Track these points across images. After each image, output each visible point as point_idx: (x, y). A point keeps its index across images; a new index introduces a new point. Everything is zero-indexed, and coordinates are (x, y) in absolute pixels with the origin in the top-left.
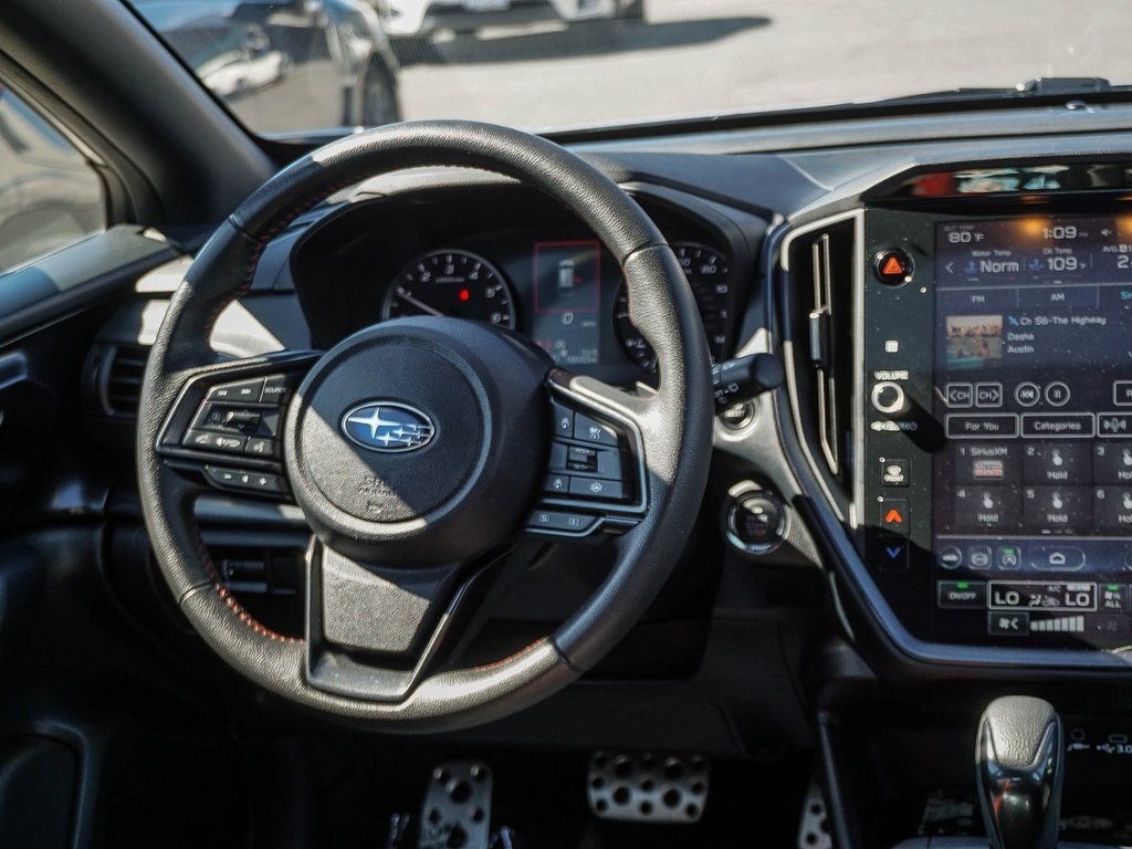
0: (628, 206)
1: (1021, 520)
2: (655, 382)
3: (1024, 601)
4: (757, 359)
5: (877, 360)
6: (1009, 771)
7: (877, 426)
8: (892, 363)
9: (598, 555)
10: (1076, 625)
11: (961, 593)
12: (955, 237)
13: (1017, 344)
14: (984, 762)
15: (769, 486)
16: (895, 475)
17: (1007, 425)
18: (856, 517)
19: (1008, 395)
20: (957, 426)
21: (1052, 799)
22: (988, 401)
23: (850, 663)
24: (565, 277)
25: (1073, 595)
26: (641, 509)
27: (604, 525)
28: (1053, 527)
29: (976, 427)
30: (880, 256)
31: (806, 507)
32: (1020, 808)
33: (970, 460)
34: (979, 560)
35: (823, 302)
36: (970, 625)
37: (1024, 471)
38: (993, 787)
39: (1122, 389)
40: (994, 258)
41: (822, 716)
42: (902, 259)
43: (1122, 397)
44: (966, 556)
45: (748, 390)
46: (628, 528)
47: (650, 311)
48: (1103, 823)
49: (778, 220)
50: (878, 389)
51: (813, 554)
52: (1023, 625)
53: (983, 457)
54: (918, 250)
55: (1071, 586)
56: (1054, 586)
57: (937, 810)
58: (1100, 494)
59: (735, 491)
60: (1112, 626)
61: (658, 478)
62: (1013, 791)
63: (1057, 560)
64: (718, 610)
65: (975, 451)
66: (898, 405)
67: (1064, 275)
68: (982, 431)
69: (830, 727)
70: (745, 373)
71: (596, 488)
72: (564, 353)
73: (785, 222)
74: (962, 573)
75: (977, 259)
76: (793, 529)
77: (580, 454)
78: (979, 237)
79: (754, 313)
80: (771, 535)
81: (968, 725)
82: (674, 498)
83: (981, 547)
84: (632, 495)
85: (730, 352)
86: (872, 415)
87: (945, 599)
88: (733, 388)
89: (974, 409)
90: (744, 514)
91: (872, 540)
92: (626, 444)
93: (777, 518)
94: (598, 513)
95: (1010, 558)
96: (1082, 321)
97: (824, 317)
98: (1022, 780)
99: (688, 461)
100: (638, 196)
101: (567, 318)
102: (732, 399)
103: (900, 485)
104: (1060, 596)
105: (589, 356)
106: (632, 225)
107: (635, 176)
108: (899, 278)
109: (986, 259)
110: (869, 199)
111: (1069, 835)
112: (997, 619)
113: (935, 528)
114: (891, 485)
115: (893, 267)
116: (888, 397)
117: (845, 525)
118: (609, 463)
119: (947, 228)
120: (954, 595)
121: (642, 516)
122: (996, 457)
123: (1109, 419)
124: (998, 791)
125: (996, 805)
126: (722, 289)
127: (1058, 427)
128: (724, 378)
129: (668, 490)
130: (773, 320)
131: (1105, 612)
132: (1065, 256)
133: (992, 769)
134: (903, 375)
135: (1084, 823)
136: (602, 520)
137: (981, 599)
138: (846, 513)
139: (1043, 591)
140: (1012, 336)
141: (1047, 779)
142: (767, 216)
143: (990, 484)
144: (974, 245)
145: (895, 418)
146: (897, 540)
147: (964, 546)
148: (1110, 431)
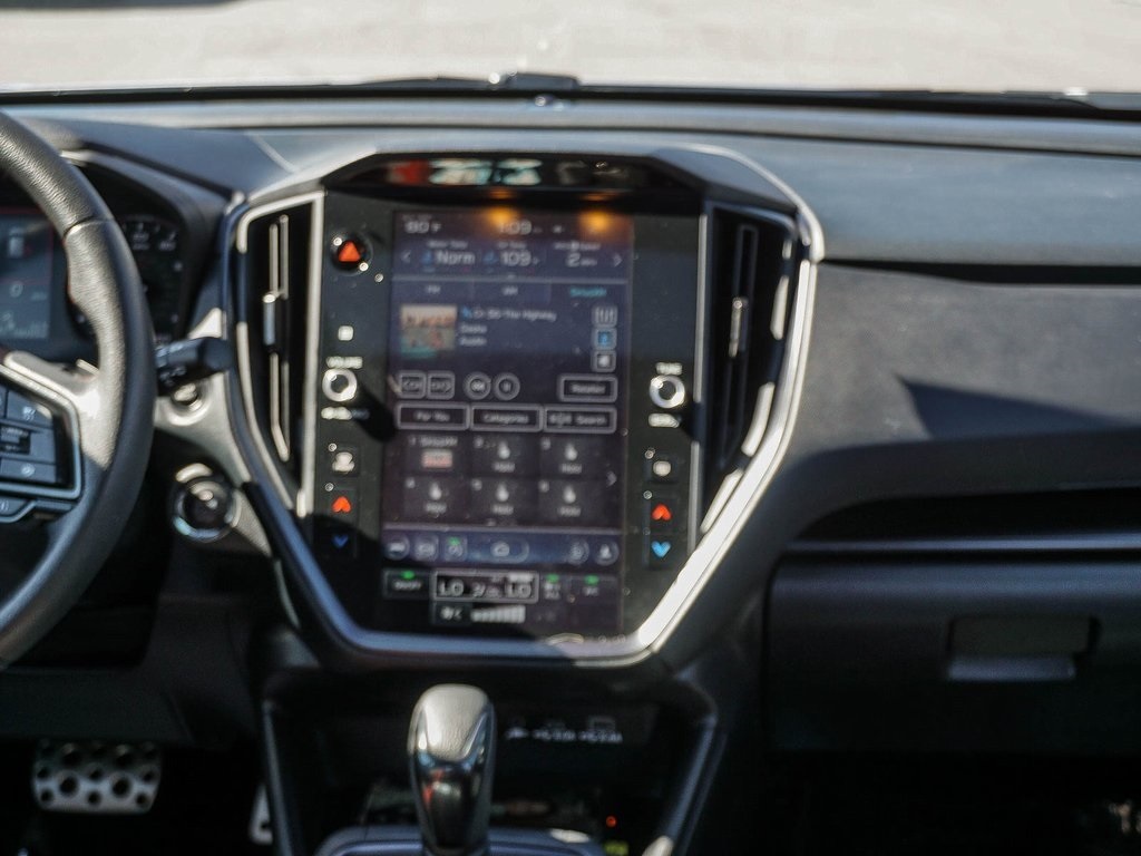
0: (71, 177)
1: (467, 511)
2: (94, 359)
3: (468, 590)
4: (207, 342)
5: (330, 347)
6: (440, 762)
7: (329, 413)
8: (345, 350)
9: (31, 537)
10: (515, 615)
11: (407, 582)
12: (413, 226)
13: (469, 335)
14: (416, 752)
15: (219, 473)
16: (344, 463)
17: (457, 416)
18: (304, 506)
19: (459, 386)
20: (409, 415)
21: (482, 787)
22: (439, 391)
23: (295, 653)
24: (15, 246)
25: (515, 585)
26: (75, 493)
27: (35, 510)
28: (498, 519)
29: (426, 417)
30: (338, 242)
31: (256, 495)
32: (450, 799)
33: (420, 450)
34: (425, 550)
35: (280, 285)
36: (414, 615)
37: (471, 461)
38: (424, 777)
39: (568, 384)
40: (450, 249)
41: (267, 706)
42: (359, 245)
43: (568, 392)
44: (413, 546)
45: (197, 371)
46: (59, 514)
47: (91, 288)
48: (539, 808)
49: (238, 199)
50: (330, 376)
51: (261, 541)
52: (466, 615)
53: (432, 448)
54: (376, 238)
55: (514, 577)
56: (496, 576)
57: (380, 797)
58: (544, 486)
59: (185, 475)
60: (551, 616)
61: (93, 463)
62: (444, 780)
63: (501, 551)
64: (166, 598)
65: (426, 441)
66: (349, 393)
67: (517, 269)
68: (432, 421)
69: (275, 716)
70: (192, 356)
71: (28, 471)
72: (11, 326)
73: (245, 202)
74: (408, 562)
75: (434, 250)
76: (242, 516)
77: (12, 434)
78: (436, 227)
79: (209, 293)
80: (218, 519)
81: (401, 714)
82: (111, 482)
83: (427, 537)
84: (65, 480)
85: (182, 333)
86: (323, 402)
87: (391, 588)
88: (179, 371)
89: (425, 399)
90: (193, 502)
91: (319, 528)
92: (61, 427)
93: (226, 504)
94: (28, 498)
95: (456, 547)
96: (532, 315)
97: (279, 301)
98: (454, 771)
99: (126, 444)
100: (89, 170)
101: (16, 289)
102: (180, 382)
103: (350, 474)
104: (502, 585)
105: (39, 330)
106: (75, 196)
107: (87, 146)
108: (353, 265)
109: (444, 250)
110: (330, 183)
111: (497, 822)
112: (441, 605)
113: (382, 517)
114: (340, 474)
115: (350, 253)
116: (339, 384)
117: (293, 513)
118: (43, 445)
119: (405, 217)
120: (400, 585)
121: (75, 501)
122: (446, 448)
123: (556, 413)
124: (430, 780)
125: (427, 795)
126: (178, 266)
127: (506, 419)
128: (171, 360)
129: (103, 475)
130: (228, 301)
131: (544, 603)
132: (518, 250)
133: (425, 760)
134: (356, 362)
135: (520, 807)
136: (32, 505)
137: (426, 588)
138: (294, 500)
139: (486, 581)
140: (466, 328)
141: (478, 768)
142: (227, 194)
143: (438, 474)
144: (430, 235)
145: (347, 405)
146: (342, 527)
147: (411, 535)
148: (555, 425)
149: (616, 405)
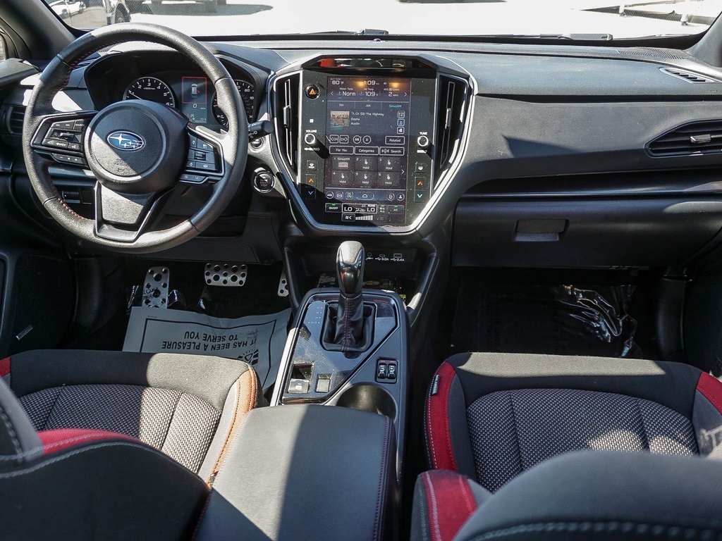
0: (217, 62)
1: (354, 183)
2: (227, 129)
3: (354, 210)
4: (264, 122)
5: (306, 126)
6: (347, 265)
7: (306, 149)
8: (312, 127)
9: (207, 189)
10: (370, 218)
11: (333, 207)
12: (334, 83)
13: (354, 122)
14: (339, 262)
15: (268, 169)
16: (312, 166)
17: (350, 150)
18: (298, 181)
19: (351, 140)
20: (333, 150)
21: (360, 274)
22: (344, 141)
23: (295, 230)
24: (194, 90)
25: (370, 208)
26: (222, 174)
27: (208, 180)
28: (364, 185)
29: (340, 150)
30: (308, 88)
31: (281, 177)
32: (350, 277)
33: (337, 162)
34: (339, 196)
35: (288, 104)
36: (336, 218)
37: (355, 166)
38: (341, 270)
39: (388, 139)
40: (347, 91)
41: (286, 249)
42: (316, 89)
43: (388, 142)
44: (335, 195)
45: (261, 134)
46: (217, 181)
47: (224, 102)
48: (377, 283)
49: (272, 73)
50: (307, 136)
51: (284, 194)
52: (353, 218)
53: (342, 161)
54: (321, 86)
55: (369, 205)
56: (364, 205)
57: (323, 279)
58: (380, 175)
59: (256, 171)
60: (382, 219)
61: (227, 163)
62: (348, 272)
63: (365, 197)
64: (249, 212)
65: (339, 159)
66: (313, 142)
67: (371, 98)
68: (341, 152)
69: (288, 252)
70: (260, 128)
71: (205, 166)
72: (194, 119)
73: (275, 74)
74: (334, 200)
75: (341, 91)
76: (277, 184)
77: (200, 154)
78: (342, 83)
79: (263, 107)
80: (269, 186)
81: (334, 251)
82: (234, 171)
83: (340, 192)
84: (219, 169)
85: (255, 120)
86: (304, 145)
87: (328, 209)
88: (256, 133)
89: (339, 144)
90: (259, 179)
91: (304, 189)
92: (216, 152)
93: (271, 181)
94: (206, 175)
95: (349, 195)
96: (376, 114)
97: (288, 109)
98: (351, 268)
99: (239, 158)
100: (221, 60)
101: (195, 105)
102: (256, 137)
103: (313, 170)
104: (365, 209)
105: (204, 120)
106: (218, 69)
107: (220, 52)
108: (315, 96)
109: (345, 91)
110: (305, 66)
111: (366, 287)
112: (345, 216)
113: (325, 185)
114: (310, 169)
115: (312, 92)
116: (310, 139)
117: (295, 183)
118: (210, 157)
119: (331, 79)
120: (330, 208)
121: (222, 177)
122: (345, 161)
123: (384, 149)
124: (343, 272)
125: (342, 276)
126: (252, 98)
127: (367, 151)
128: (252, 129)
129: (232, 168)
130: (270, 109)
131: (380, 214)
132: (371, 91)
133: (342, 264)
134: (315, 131)
135: (371, 283)
136: (207, 178)
137: (340, 209)
138: (295, 180)
139: (360, 207)
140: (352, 119)
141: (359, 268)
142: (268, 71)
143: (343, 170)
144: (340, 85)
145: (312, 146)
146: (312, 189)
147: (334, 191)
148: (384, 153)
149: (405, 146)
